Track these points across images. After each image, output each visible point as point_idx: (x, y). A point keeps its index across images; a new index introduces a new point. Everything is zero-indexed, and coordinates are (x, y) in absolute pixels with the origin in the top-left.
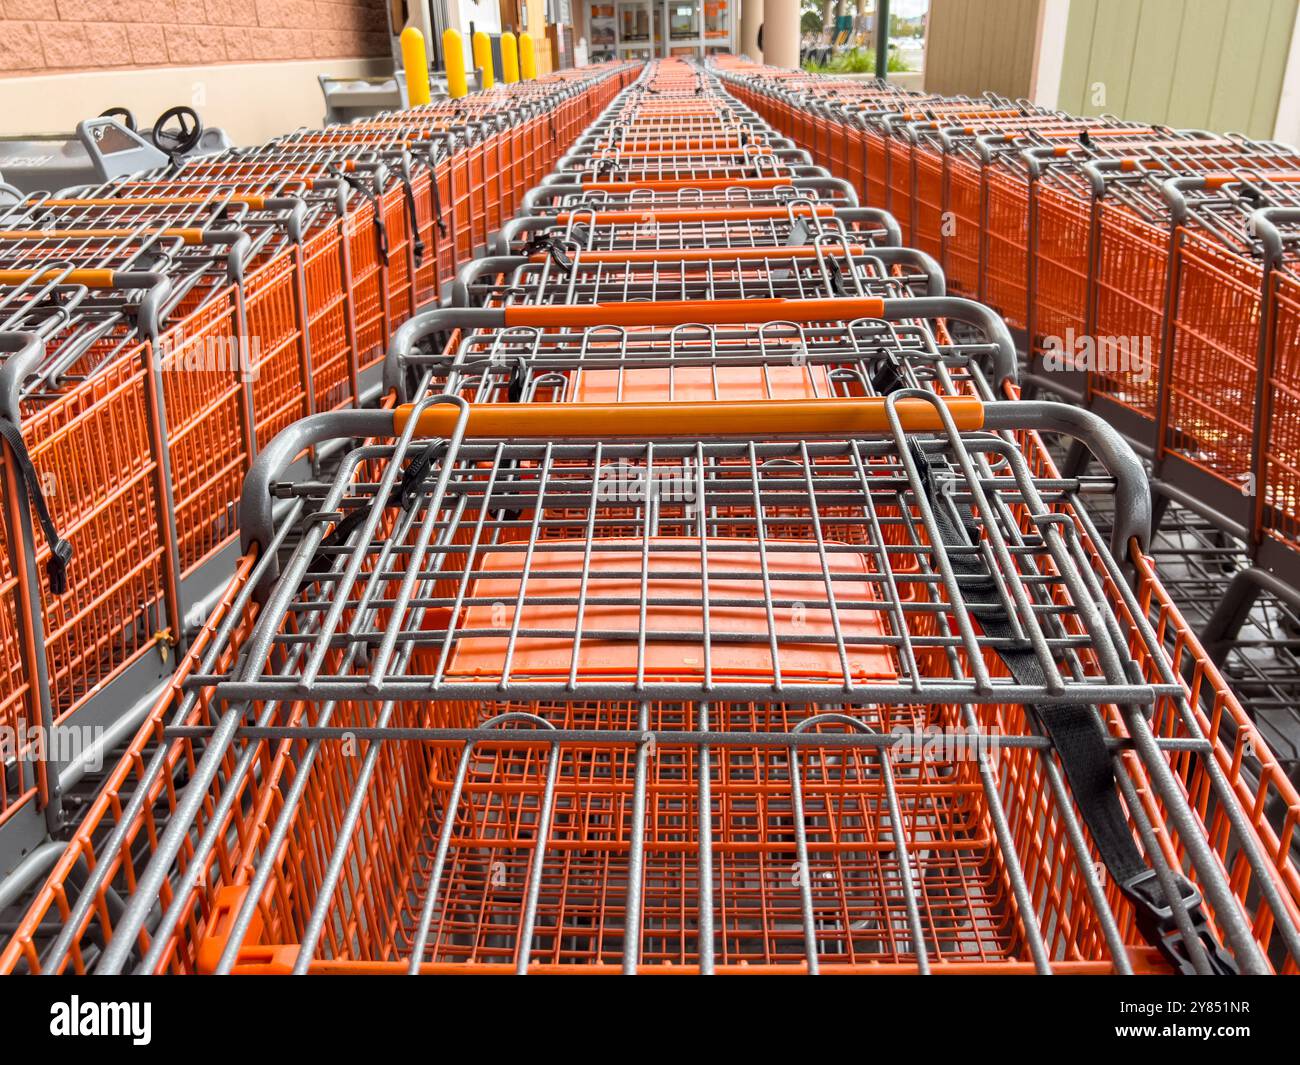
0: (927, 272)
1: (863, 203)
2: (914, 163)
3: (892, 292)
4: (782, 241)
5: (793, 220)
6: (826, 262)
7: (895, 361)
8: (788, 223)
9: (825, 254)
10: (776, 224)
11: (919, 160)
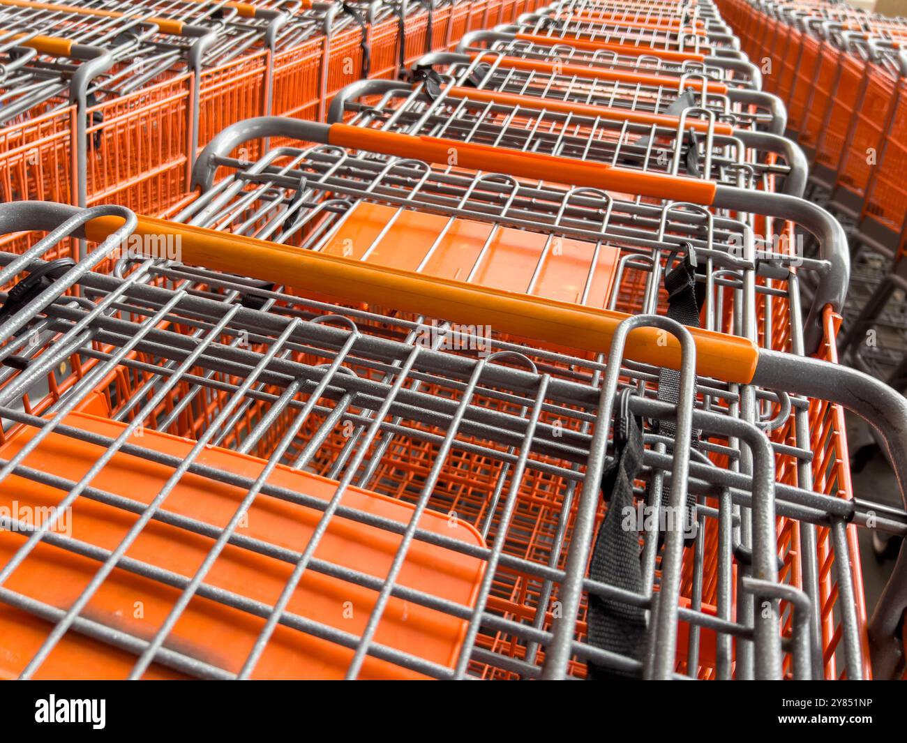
0: (791, 165)
1: (764, 89)
2: (840, 66)
3: (742, 180)
4: (663, 109)
5: (681, 91)
6: (685, 136)
7: (694, 262)
8: (676, 94)
9: (687, 127)
10: (664, 93)
11: (845, 65)
